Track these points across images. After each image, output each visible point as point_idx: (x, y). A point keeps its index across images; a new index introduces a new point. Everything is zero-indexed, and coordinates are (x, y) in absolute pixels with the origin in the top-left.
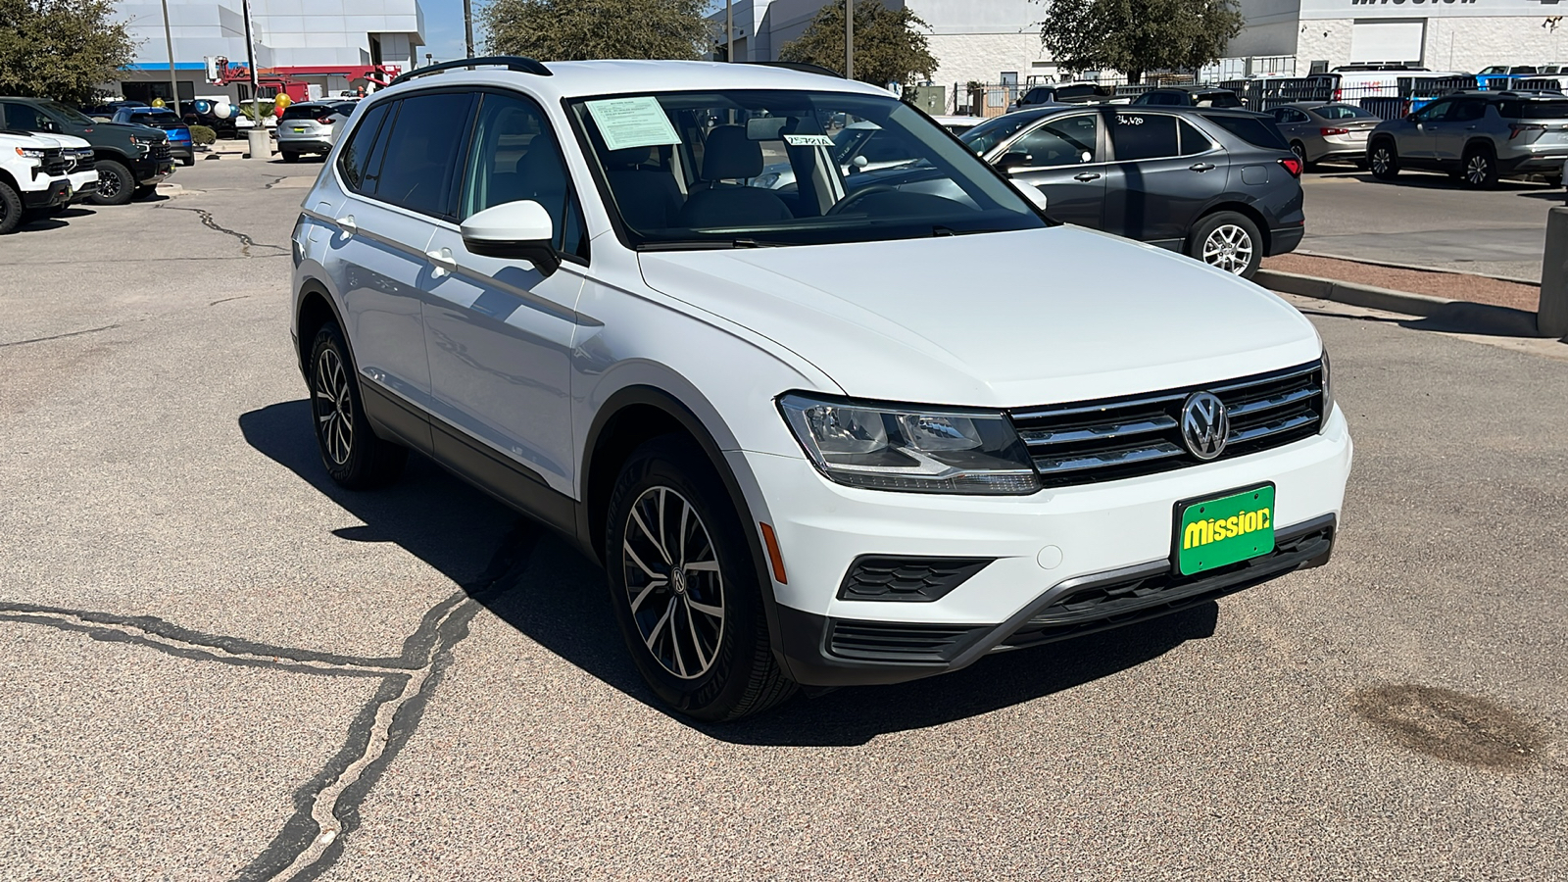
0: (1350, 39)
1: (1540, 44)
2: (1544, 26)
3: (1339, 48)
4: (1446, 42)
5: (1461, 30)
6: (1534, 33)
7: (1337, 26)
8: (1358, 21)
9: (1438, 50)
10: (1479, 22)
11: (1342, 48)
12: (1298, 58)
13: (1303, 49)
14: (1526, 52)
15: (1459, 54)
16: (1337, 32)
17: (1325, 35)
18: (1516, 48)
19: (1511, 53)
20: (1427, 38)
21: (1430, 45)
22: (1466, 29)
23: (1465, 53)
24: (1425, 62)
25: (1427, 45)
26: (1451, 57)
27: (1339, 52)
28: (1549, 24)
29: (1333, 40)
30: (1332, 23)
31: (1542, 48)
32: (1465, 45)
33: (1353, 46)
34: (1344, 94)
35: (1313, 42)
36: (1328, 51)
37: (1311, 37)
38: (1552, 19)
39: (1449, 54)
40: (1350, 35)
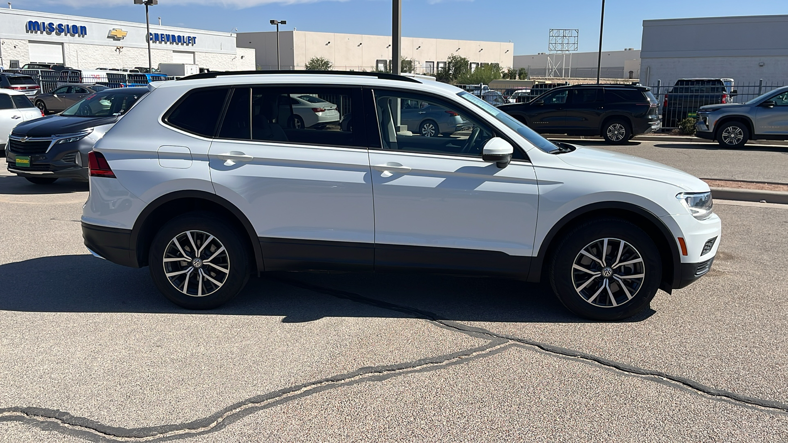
0: (28, 50)
1: (115, 59)
2: (116, 50)
3: (23, 54)
4: (74, 55)
5: (80, 50)
6: (112, 54)
7: (20, 43)
8: (30, 41)
9: (71, 59)
10: (87, 47)
11: (25, 54)
12: (3, 58)
13: (4, 53)
14: (110, 62)
15: (81, 61)
16: (21, 46)
17: (15, 47)
18: (106, 60)
19: (104, 62)
20: (66, 53)
21: (67, 56)
22: (83, 50)
23: (84, 61)
24: (66, 64)
25: (66, 56)
26: (78, 63)
27: (23, 56)
28: (118, 50)
29: (19, 50)
30: (17, 41)
31: (116, 61)
32: (83, 57)
33: (30, 54)
34: (84, 80)
35: (9, 51)
36: (18, 56)
37: (8, 47)
38: (119, 48)
39: (77, 61)
40: (27, 48)
